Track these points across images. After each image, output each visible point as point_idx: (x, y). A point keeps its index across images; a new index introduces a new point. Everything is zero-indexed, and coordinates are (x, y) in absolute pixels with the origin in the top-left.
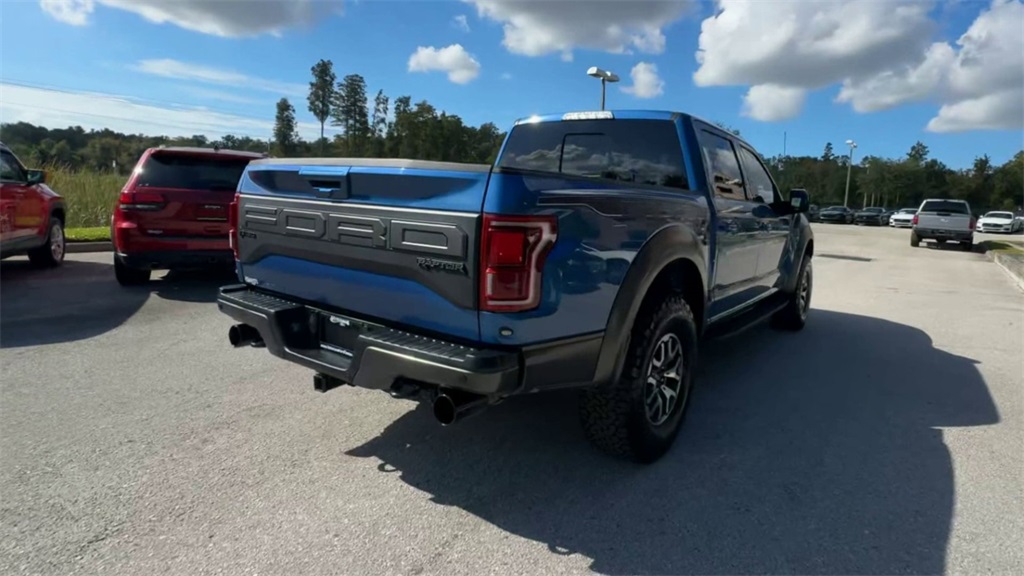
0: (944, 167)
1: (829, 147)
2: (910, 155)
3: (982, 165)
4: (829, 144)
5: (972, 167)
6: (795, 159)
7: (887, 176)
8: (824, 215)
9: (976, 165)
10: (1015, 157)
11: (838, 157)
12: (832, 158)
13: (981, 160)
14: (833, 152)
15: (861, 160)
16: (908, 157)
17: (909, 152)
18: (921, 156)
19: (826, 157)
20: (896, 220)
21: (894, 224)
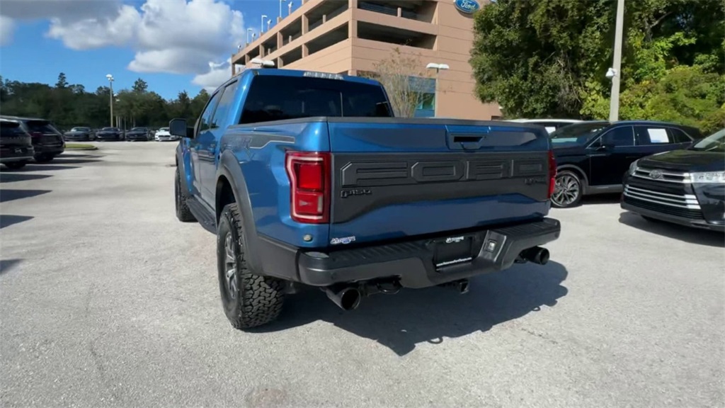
0: (160, 97)
1: (62, 76)
2: (135, 88)
3: (183, 97)
4: (62, 74)
5: (178, 98)
6: (25, 84)
8: (100, 135)
9: (180, 97)
10: (200, 92)
11: (73, 86)
12: (66, 86)
13: (182, 94)
14: (67, 80)
15: (96, 89)
16: (133, 89)
17: (134, 85)
18: (143, 88)
19: (60, 86)
20: (160, 136)
21: (159, 139)
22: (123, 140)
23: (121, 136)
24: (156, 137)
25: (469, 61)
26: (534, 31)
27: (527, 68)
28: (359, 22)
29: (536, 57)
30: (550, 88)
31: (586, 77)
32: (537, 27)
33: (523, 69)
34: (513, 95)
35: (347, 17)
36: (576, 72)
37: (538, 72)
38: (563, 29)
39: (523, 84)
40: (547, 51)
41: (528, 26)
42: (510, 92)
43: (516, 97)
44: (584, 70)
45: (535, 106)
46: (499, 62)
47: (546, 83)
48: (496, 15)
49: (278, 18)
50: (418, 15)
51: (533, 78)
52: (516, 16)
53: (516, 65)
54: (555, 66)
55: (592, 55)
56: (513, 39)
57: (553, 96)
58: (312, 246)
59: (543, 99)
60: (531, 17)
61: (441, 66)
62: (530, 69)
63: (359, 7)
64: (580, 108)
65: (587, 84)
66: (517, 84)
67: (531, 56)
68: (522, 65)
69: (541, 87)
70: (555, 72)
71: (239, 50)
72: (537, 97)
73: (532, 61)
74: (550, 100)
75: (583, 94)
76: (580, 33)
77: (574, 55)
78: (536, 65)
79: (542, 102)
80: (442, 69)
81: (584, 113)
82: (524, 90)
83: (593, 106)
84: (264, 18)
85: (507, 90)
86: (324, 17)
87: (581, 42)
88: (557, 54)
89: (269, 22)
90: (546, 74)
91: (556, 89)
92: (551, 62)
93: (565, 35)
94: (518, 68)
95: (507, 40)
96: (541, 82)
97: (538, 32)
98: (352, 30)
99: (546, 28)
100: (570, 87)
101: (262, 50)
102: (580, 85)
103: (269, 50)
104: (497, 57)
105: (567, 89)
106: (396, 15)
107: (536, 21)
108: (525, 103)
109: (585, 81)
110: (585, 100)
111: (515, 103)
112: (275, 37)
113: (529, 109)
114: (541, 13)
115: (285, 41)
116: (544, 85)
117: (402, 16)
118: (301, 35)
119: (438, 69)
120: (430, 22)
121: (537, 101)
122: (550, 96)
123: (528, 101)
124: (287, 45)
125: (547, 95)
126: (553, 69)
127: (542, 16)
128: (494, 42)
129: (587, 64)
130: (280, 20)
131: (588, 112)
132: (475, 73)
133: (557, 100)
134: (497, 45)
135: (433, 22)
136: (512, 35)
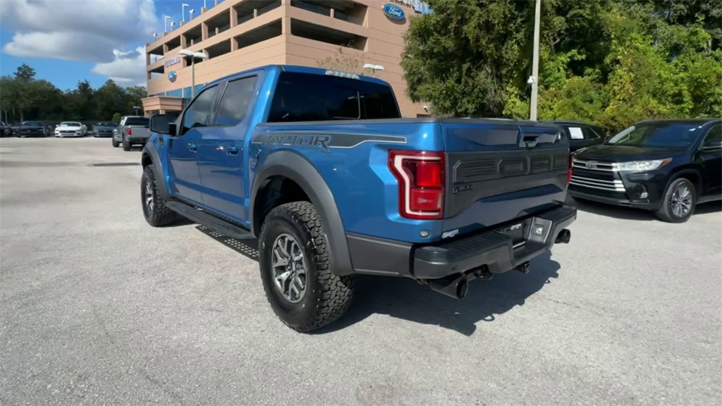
0: (54, 87)
2: (18, 74)
3: (84, 87)
5: (77, 88)
7: (21, 93)
9: (80, 87)
10: (106, 83)
13: (83, 84)
16: (15, 76)
17: (17, 71)
18: (28, 76)
20: (61, 132)
21: (60, 135)
22: (10, 135)
23: (7, 131)
24: (56, 132)
25: (401, 64)
26: (467, 39)
27: (461, 73)
28: (292, 20)
29: (469, 64)
30: (480, 91)
31: (508, 83)
32: (470, 38)
33: (458, 73)
34: (450, 96)
35: (281, 13)
36: (499, 78)
37: (470, 76)
38: (491, 41)
39: (457, 87)
40: (478, 58)
41: (463, 36)
42: (447, 93)
43: (452, 98)
44: (506, 75)
45: (467, 107)
46: (436, 66)
47: (477, 86)
48: (434, 25)
49: (202, 9)
50: (349, 17)
51: (467, 82)
52: (453, 26)
53: (451, 69)
54: (484, 72)
55: (512, 65)
56: (449, 47)
57: (483, 98)
58: (427, 241)
59: (474, 100)
60: (465, 28)
61: (376, 67)
62: (464, 74)
63: (292, 4)
64: (503, 109)
65: (508, 89)
66: (453, 87)
67: (465, 63)
68: (458, 70)
69: (473, 90)
70: (484, 77)
71: (156, 39)
72: (468, 98)
73: (465, 66)
74: (480, 102)
75: (505, 97)
76: (503, 45)
77: (498, 64)
78: (469, 70)
79: (473, 103)
80: (377, 69)
81: (506, 114)
82: (458, 92)
83: (513, 108)
84: (185, 6)
85: (445, 92)
86: (255, 11)
87: (503, 52)
88: (485, 62)
89: (191, 12)
90: (477, 79)
91: (485, 92)
92: (479, 68)
93: (492, 45)
94: (453, 72)
95: (444, 47)
96: (473, 86)
97: (471, 42)
98: (286, 27)
99: (477, 39)
100: (495, 91)
101: (183, 40)
102: (503, 89)
103: (192, 41)
104: (435, 61)
105: (493, 92)
106: (329, 15)
107: (470, 32)
108: (459, 104)
109: (506, 86)
110: (507, 102)
111: (451, 104)
112: (199, 27)
113: (463, 109)
114: (474, 25)
115: (211, 32)
116: (475, 88)
117: (335, 17)
118: (229, 28)
119: (374, 70)
120: (361, 24)
121: (468, 102)
122: (480, 98)
123: (461, 102)
124: (213, 37)
125: (477, 97)
126: (482, 75)
127: (475, 28)
128: (433, 48)
129: (508, 72)
130: (205, 11)
131: (509, 113)
132: (406, 75)
133: (485, 102)
134: (435, 51)
135: (364, 24)
136: (449, 43)
